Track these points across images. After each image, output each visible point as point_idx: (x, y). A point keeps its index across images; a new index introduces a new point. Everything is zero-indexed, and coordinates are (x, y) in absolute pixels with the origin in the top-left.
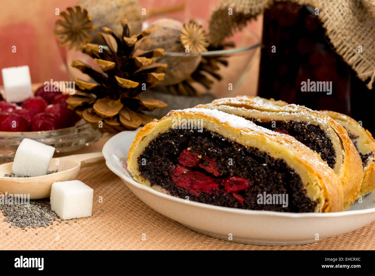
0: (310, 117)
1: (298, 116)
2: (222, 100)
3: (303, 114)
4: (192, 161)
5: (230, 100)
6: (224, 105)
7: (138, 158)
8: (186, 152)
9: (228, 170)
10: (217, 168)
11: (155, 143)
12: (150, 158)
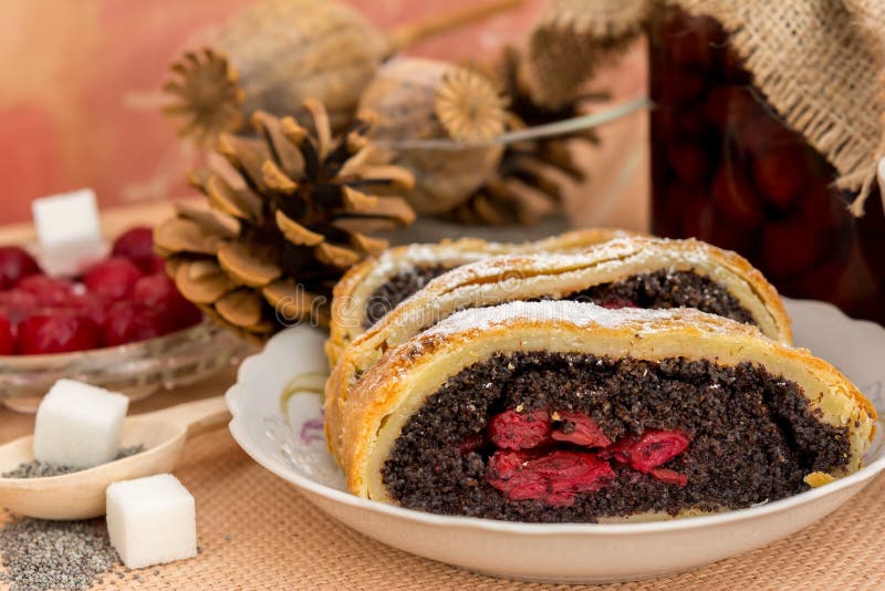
2: (453, 277)
4: (533, 432)
5: (471, 271)
7: (383, 471)
8: (512, 417)
9: (627, 425)
10: (601, 429)
11: (421, 423)
12: (416, 460)
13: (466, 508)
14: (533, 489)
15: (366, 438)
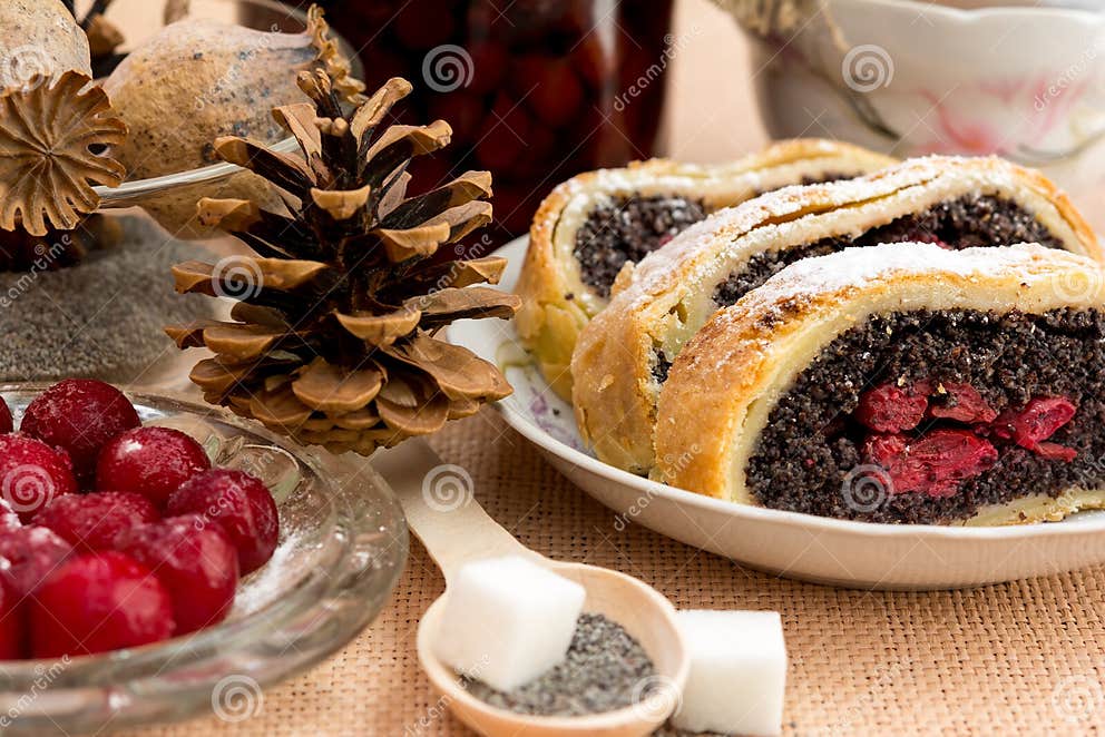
0: (971, 178)
1: (945, 186)
2: (744, 217)
4: (913, 409)
5: (764, 208)
7: (747, 471)
8: (891, 392)
9: (1009, 392)
10: (986, 400)
11: (791, 407)
12: (783, 454)
13: (837, 508)
14: (913, 479)
15: (731, 430)
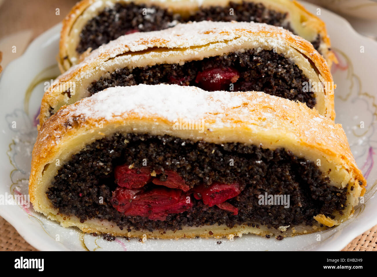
0: (257, 41)
1: (240, 44)
2: (114, 50)
3: (246, 39)
6: (121, 55)
7: (47, 193)
8: (127, 171)
9: (201, 179)
10: (184, 180)
11: (69, 170)
12: (67, 189)
13: (100, 215)
14: (140, 211)
15: (35, 175)
